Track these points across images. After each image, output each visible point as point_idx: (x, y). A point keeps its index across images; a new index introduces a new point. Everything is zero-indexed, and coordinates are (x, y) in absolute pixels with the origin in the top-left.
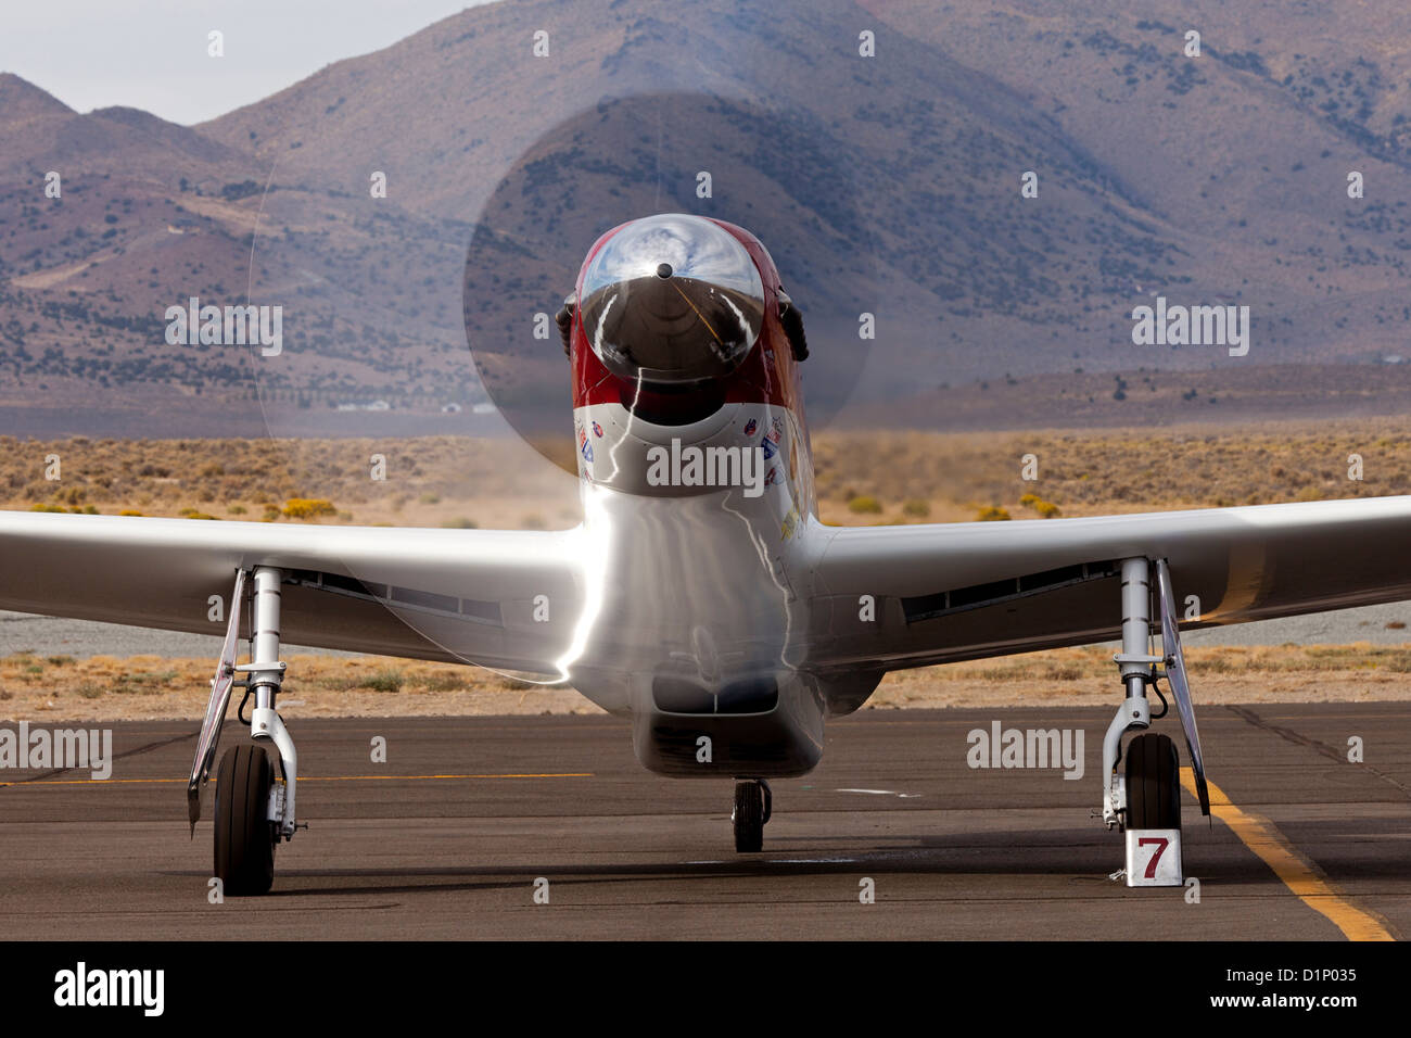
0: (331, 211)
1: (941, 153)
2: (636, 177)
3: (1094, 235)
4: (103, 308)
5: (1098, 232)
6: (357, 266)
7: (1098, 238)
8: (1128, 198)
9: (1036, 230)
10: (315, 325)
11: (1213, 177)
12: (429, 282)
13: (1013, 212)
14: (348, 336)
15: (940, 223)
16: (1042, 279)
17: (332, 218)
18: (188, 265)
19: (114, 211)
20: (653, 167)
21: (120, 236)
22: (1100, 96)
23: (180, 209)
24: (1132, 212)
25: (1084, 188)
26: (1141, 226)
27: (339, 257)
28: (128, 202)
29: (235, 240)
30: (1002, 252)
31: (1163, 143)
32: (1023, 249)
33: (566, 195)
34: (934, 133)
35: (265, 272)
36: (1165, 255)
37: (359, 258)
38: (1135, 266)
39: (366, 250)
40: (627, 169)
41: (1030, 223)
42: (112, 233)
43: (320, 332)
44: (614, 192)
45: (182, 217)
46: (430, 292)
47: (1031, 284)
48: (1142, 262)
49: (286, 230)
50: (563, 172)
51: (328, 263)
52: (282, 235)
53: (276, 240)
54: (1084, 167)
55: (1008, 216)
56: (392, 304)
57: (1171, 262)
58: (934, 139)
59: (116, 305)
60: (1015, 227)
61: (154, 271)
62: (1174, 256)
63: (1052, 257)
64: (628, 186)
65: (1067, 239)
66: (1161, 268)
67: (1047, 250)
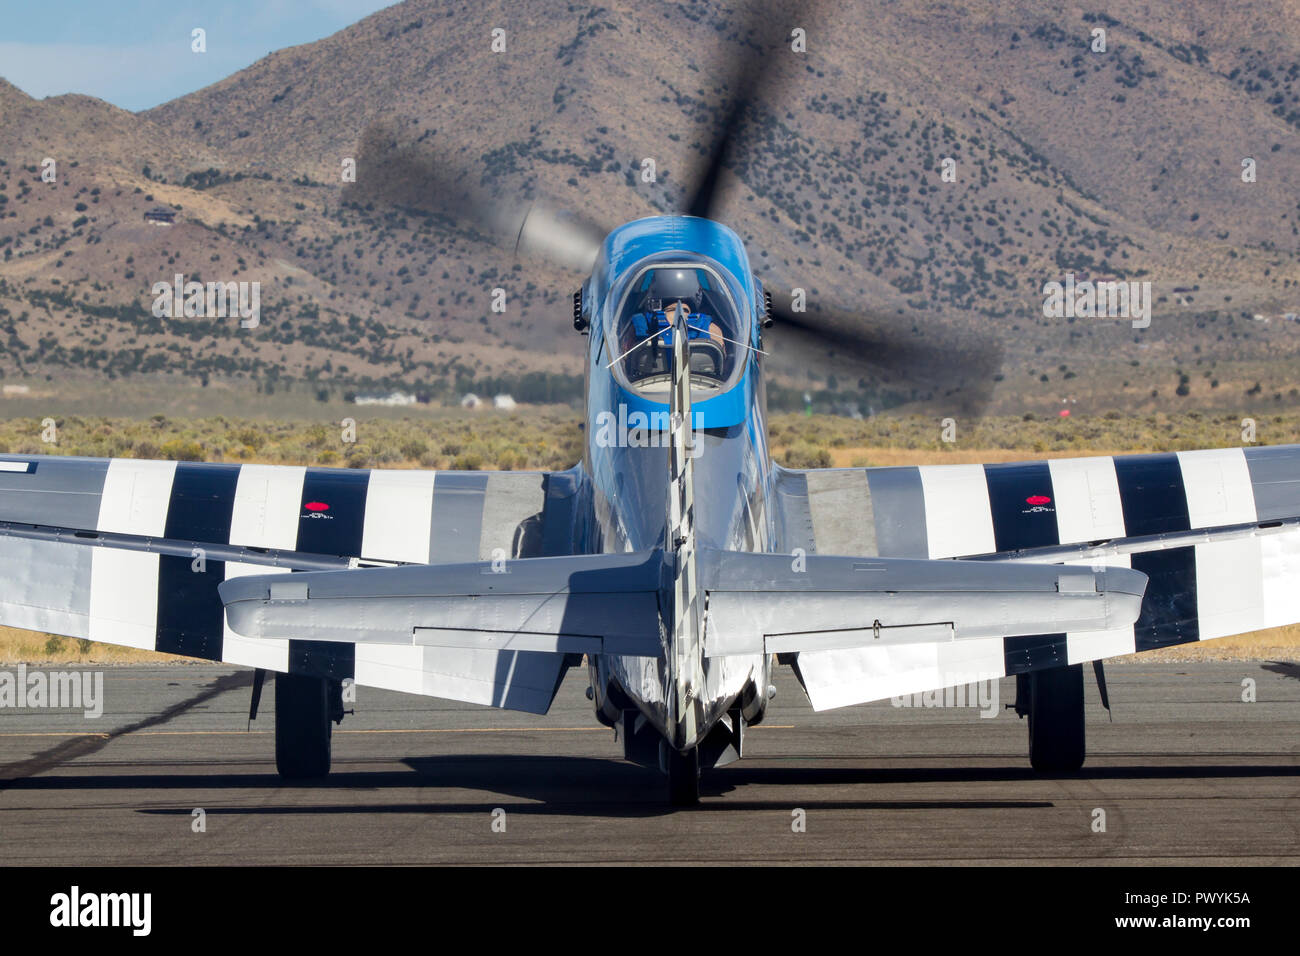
0: (299, 200)
1: (894, 145)
2: (594, 167)
3: (1048, 227)
4: (86, 297)
5: (1052, 224)
6: (329, 255)
7: (1054, 231)
8: (1079, 190)
9: (991, 222)
10: (300, 315)
11: (1164, 171)
12: (403, 271)
13: (968, 206)
14: (334, 327)
15: (895, 214)
16: (997, 272)
17: (300, 207)
18: (165, 253)
19: (84, 199)
20: (610, 157)
21: (90, 224)
22: (1048, 88)
23: (150, 198)
24: (1086, 205)
25: (1038, 181)
26: (1094, 219)
27: (311, 247)
28: (96, 192)
29: (208, 228)
30: (958, 246)
31: (1115, 135)
32: (978, 242)
33: (525, 186)
34: (887, 125)
35: (241, 261)
36: (1120, 249)
37: (330, 248)
38: (1090, 260)
39: (337, 239)
40: (587, 159)
41: (985, 215)
42: (83, 221)
43: (307, 322)
44: (572, 182)
45: (150, 207)
46: (404, 282)
47: (988, 277)
48: (1098, 255)
49: (257, 219)
50: (521, 162)
51: (300, 253)
52: (254, 225)
53: (247, 229)
54: (1034, 159)
55: (961, 208)
56: (365, 295)
57: (1125, 255)
58: (884, 130)
59: (101, 294)
60: (969, 219)
61: (130, 260)
62: (1129, 250)
63: (1007, 250)
64: (587, 176)
65: (1022, 231)
66: (1116, 261)
67: (1003, 242)
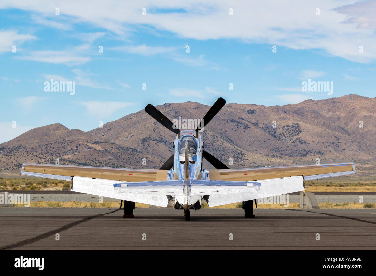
0: (112, 146)
1: (208, 138)
2: (160, 141)
3: (232, 152)
4: (78, 161)
5: (233, 151)
6: (117, 155)
7: (233, 152)
8: (237, 146)
9: (223, 151)
10: (112, 165)
11: (251, 143)
12: (129, 158)
13: (219, 148)
15: (208, 150)
16: (224, 159)
17: (112, 147)
18: (90, 155)
19: (78, 145)
20: (162, 140)
21: (78, 150)
22: (233, 130)
23: (88, 146)
24: (239, 148)
25: (231, 144)
26: (240, 151)
27: (114, 154)
28: (80, 144)
29: (97, 150)
30: (218, 155)
31: (243, 137)
32: (221, 154)
33: (148, 144)
34: (207, 135)
35: (103, 156)
36: (244, 155)
37: (117, 154)
38: (239, 157)
39: (118, 152)
40: (158, 140)
41: (222, 150)
42: (77, 149)
44: (156, 144)
45: (88, 147)
46: (129, 159)
47: (223, 160)
48: (240, 156)
49: (105, 149)
50: (148, 140)
51: (112, 155)
52: (105, 150)
53: (104, 151)
54: (231, 141)
55: (219, 149)
56: (123, 162)
57: (245, 156)
58: (206, 136)
59: (80, 161)
60: (220, 151)
61: (85, 156)
62: (245, 155)
63: (226, 155)
64: (158, 143)
65: (228, 152)
66: (243, 157)
67: (225, 154)
